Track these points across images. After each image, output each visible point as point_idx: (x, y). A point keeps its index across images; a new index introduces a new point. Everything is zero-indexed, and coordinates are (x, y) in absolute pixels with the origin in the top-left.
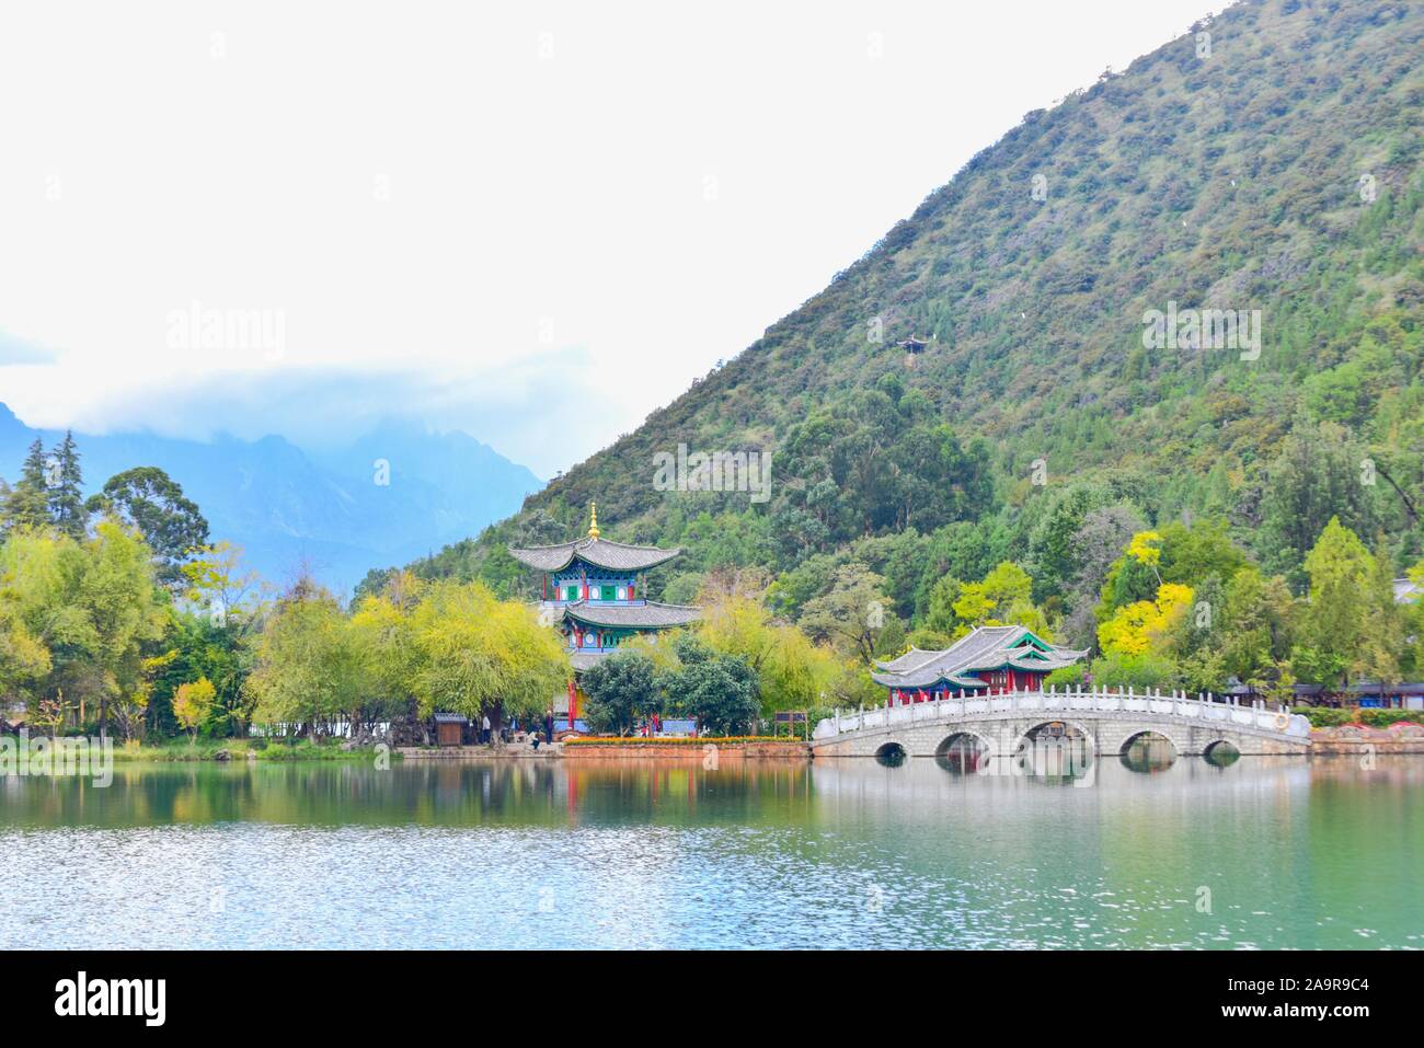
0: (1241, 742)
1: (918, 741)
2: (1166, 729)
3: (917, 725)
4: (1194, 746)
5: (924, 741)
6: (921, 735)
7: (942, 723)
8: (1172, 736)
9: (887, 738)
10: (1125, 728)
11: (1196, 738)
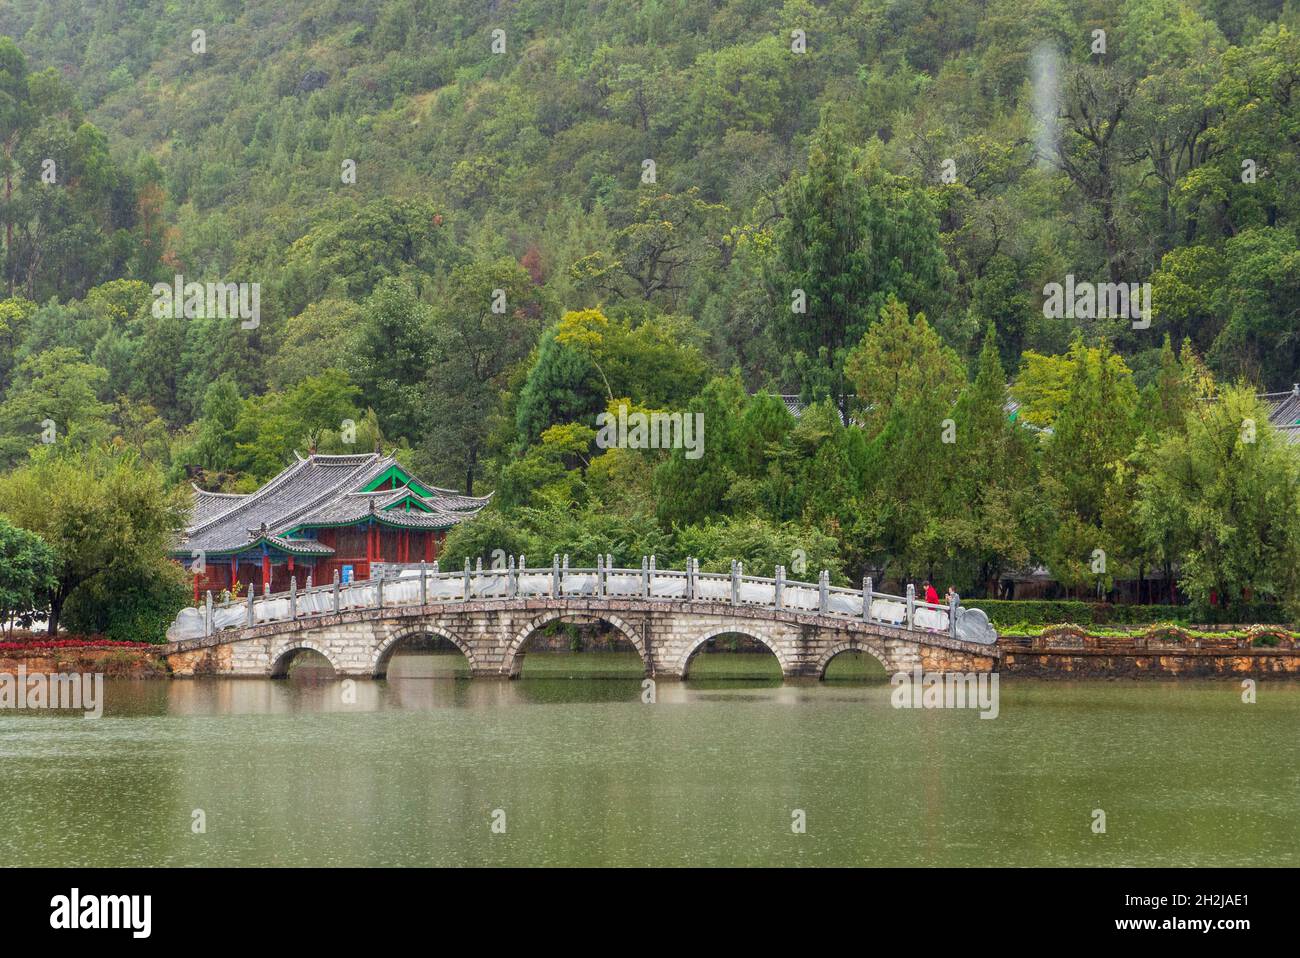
0: (887, 650)
1: (348, 646)
2: (764, 629)
3: (346, 619)
4: (810, 658)
5: (356, 646)
6: (352, 636)
7: (389, 615)
8: (774, 641)
9: (296, 640)
10: (695, 626)
11: (813, 644)
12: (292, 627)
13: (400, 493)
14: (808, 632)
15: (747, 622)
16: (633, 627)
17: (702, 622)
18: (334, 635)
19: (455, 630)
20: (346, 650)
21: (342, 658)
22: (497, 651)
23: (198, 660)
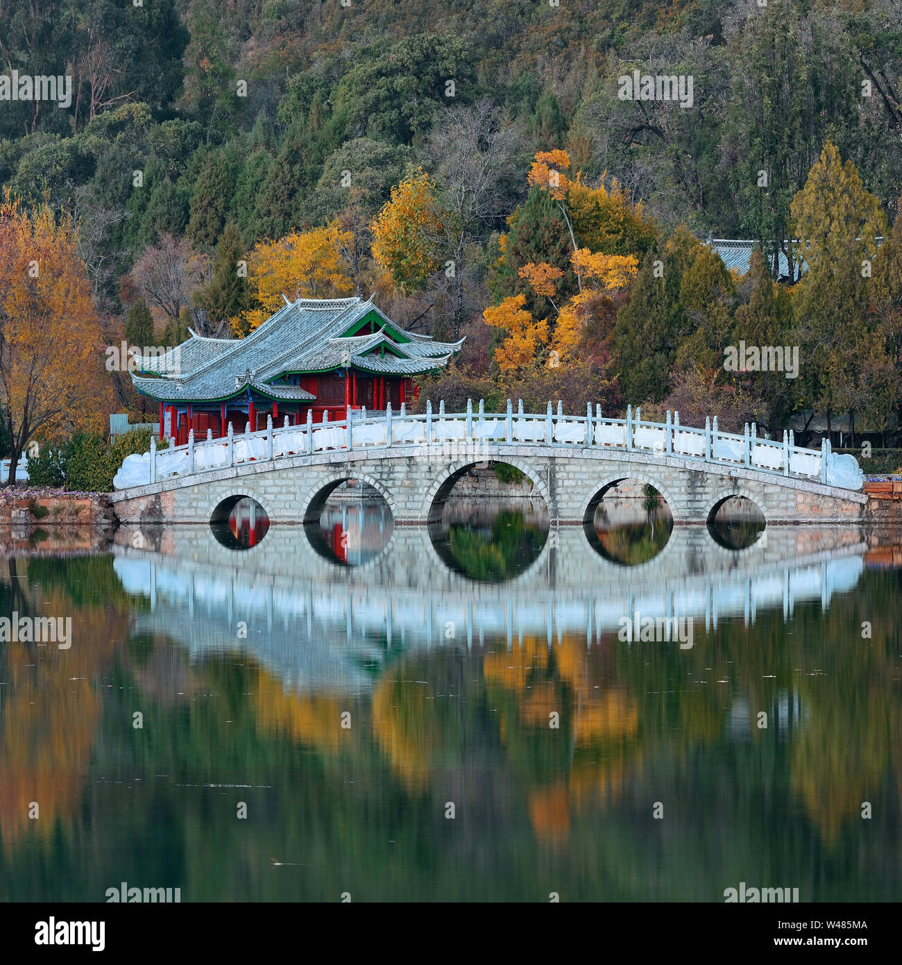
0: (766, 496)
1: (280, 493)
2: (656, 475)
3: (279, 465)
4: (696, 505)
5: (288, 493)
6: (284, 482)
7: (317, 462)
8: (666, 487)
9: (232, 487)
10: (594, 472)
11: (700, 490)
12: (230, 473)
13: (376, 338)
14: (696, 478)
15: (641, 468)
16: (539, 473)
17: (601, 468)
18: (268, 481)
19: (378, 476)
20: (279, 497)
21: (275, 505)
22: (416, 498)
23: (142, 508)
